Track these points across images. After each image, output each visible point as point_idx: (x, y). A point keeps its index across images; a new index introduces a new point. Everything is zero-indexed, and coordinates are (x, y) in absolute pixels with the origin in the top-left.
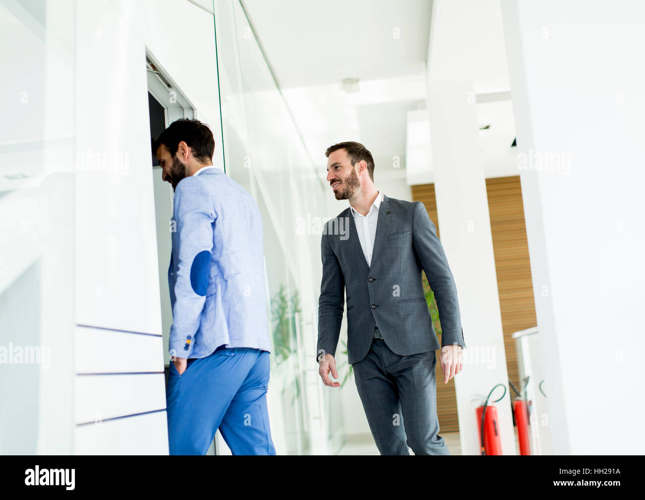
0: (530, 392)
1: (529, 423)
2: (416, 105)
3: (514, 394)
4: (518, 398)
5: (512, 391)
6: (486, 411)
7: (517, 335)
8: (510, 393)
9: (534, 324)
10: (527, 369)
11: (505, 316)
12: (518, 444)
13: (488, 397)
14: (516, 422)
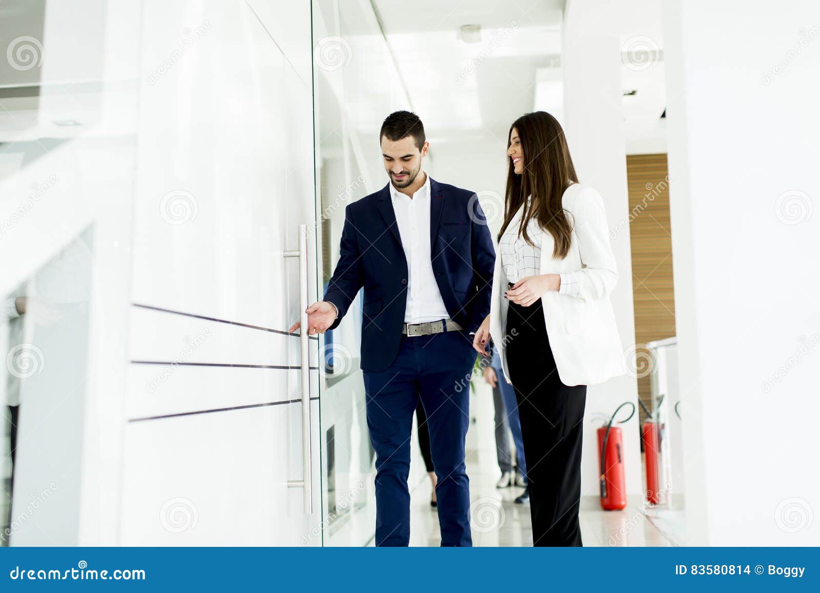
0: (663, 414)
1: (660, 450)
2: (547, 62)
3: (645, 414)
4: (649, 420)
5: (642, 410)
6: (608, 433)
7: (652, 345)
8: (640, 413)
9: (673, 334)
10: (661, 387)
11: (638, 322)
12: (645, 473)
13: (613, 417)
14: (645, 447)
